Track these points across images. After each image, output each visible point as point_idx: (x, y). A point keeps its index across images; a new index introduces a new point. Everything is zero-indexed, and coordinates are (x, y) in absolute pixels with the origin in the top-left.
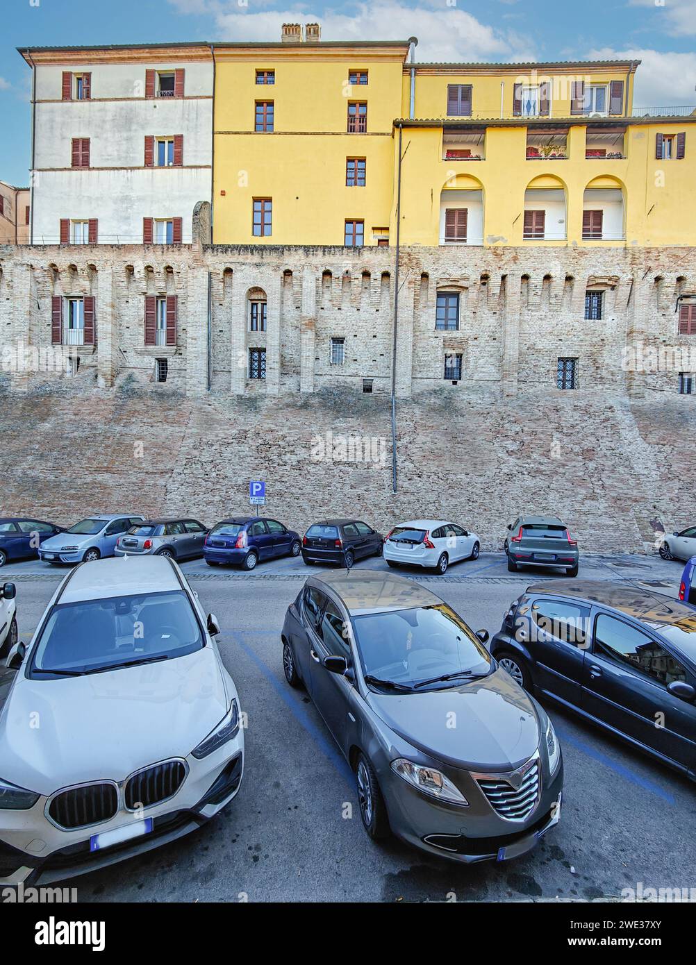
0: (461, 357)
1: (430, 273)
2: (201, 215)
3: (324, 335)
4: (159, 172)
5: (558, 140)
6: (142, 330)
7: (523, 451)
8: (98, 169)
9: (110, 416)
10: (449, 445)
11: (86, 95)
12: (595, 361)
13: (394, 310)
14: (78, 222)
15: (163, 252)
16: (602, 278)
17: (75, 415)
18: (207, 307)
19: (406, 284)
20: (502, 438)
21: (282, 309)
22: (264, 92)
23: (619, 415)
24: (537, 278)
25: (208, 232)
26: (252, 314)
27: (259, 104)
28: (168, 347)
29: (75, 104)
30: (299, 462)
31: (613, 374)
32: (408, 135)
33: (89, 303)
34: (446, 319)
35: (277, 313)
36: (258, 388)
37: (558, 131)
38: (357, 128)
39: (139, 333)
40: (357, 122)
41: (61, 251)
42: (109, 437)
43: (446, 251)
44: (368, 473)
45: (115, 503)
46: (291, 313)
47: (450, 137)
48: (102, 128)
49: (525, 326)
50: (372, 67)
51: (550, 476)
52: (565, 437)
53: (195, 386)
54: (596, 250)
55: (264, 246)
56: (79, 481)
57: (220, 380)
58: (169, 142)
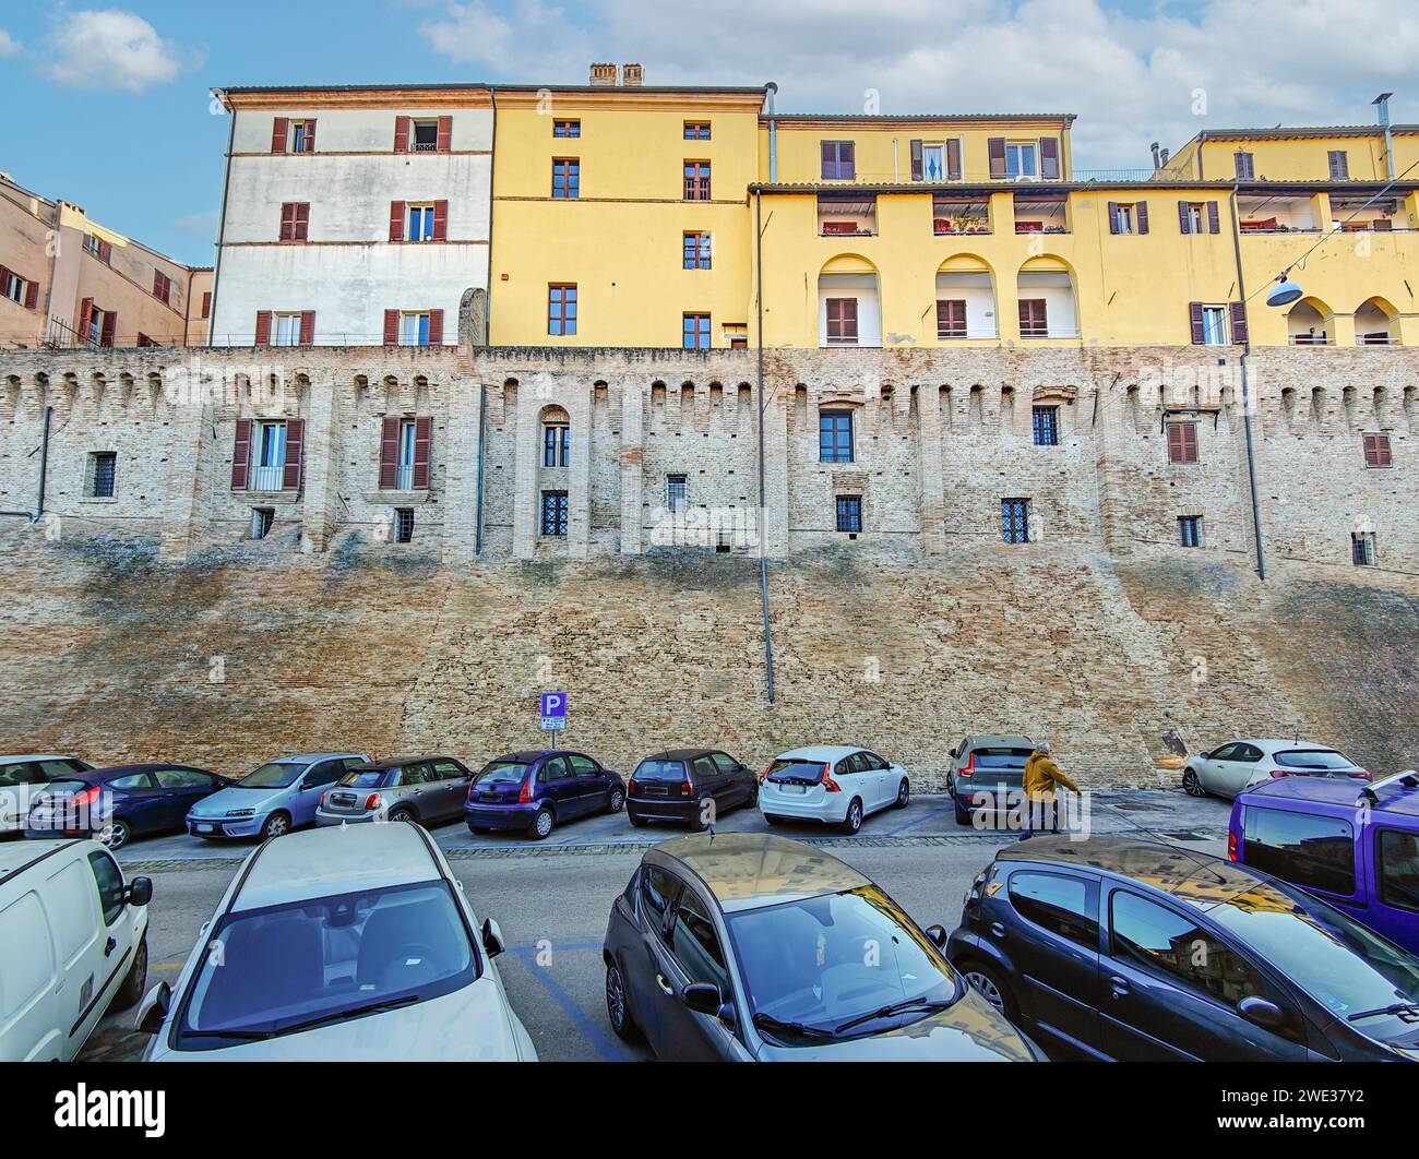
0: (860, 499)
1: (808, 384)
2: (473, 306)
3: (655, 471)
4: (411, 250)
5: (976, 211)
6: (376, 467)
7: (962, 635)
8: (320, 244)
9: (318, 596)
10: (850, 628)
11: (306, 146)
12: (1055, 503)
13: (758, 435)
14: (285, 315)
15: (413, 357)
16: (1053, 388)
17: (262, 595)
18: (478, 432)
19: (775, 399)
20: (929, 617)
21: (592, 436)
22: (566, 147)
23: (1098, 579)
24: (961, 390)
25: (482, 330)
26: (547, 442)
27: (557, 162)
28: (414, 492)
29: (289, 158)
30: (619, 659)
31: (1082, 520)
32: (768, 204)
33: (295, 429)
34: (835, 447)
35: (585, 441)
36: (555, 549)
37: (976, 199)
38: (697, 194)
39: (371, 472)
40: (697, 185)
41: (256, 355)
42: (315, 629)
43: (829, 355)
44: (728, 673)
45: (319, 734)
46: (606, 441)
47: (826, 206)
48: (329, 191)
49: (950, 456)
50: (717, 119)
51: (1007, 672)
52: (1022, 613)
53: (456, 547)
54: (1042, 352)
55: (566, 348)
56: (261, 701)
57: (495, 539)
58: (427, 209)
